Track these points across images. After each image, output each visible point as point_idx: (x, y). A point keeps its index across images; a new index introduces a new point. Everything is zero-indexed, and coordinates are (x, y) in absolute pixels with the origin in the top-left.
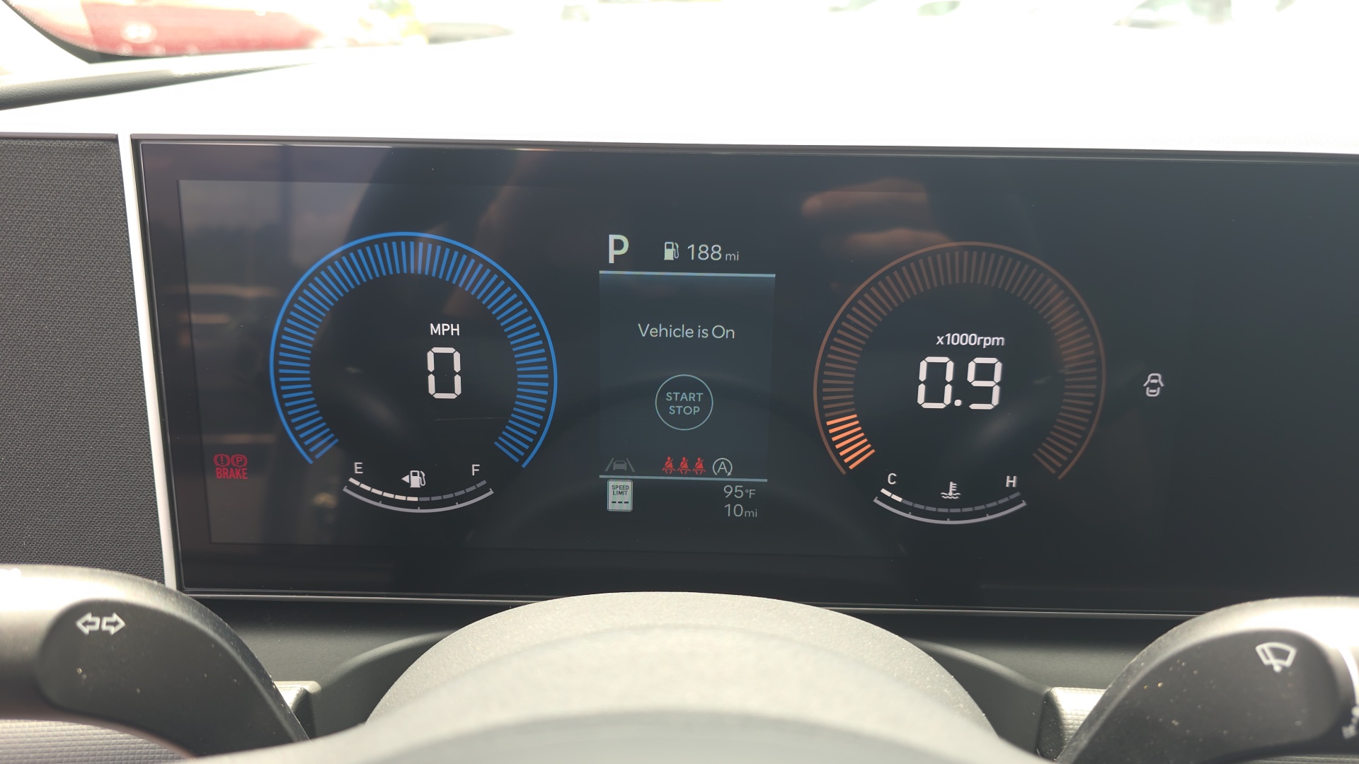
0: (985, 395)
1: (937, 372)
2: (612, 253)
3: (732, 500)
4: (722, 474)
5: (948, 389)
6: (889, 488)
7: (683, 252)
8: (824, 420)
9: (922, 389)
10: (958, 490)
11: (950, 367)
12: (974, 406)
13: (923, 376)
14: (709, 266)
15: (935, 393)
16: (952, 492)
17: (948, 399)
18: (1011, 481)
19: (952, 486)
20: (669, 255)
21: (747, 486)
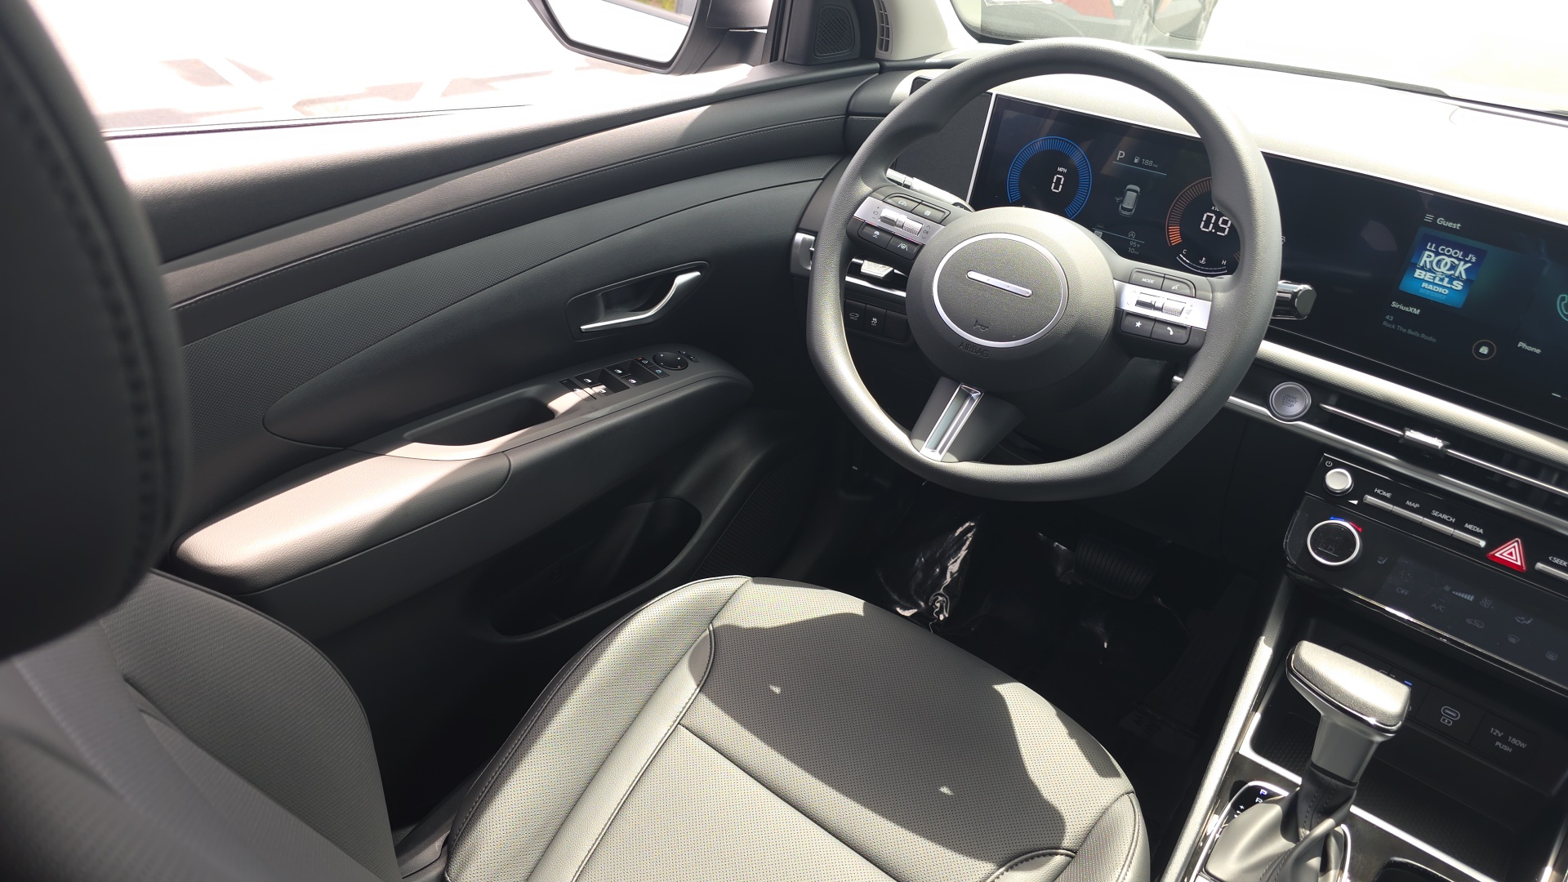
0: (1223, 230)
1: (1210, 218)
2: (1119, 156)
3: (1132, 247)
4: (1131, 237)
5: (1211, 225)
6: (1183, 255)
7: (1141, 161)
8: (1168, 226)
9: (1203, 223)
10: (1206, 261)
11: (1214, 217)
12: (1218, 233)
13: (1204, 219)
14: (1148, 167)
15: (1206, 226)
16: (1203, 261)
17: (1210, 229)
18: (1224, 262)
19: (1204, 259)
20: (1136, 161)
21: (1138, 243)
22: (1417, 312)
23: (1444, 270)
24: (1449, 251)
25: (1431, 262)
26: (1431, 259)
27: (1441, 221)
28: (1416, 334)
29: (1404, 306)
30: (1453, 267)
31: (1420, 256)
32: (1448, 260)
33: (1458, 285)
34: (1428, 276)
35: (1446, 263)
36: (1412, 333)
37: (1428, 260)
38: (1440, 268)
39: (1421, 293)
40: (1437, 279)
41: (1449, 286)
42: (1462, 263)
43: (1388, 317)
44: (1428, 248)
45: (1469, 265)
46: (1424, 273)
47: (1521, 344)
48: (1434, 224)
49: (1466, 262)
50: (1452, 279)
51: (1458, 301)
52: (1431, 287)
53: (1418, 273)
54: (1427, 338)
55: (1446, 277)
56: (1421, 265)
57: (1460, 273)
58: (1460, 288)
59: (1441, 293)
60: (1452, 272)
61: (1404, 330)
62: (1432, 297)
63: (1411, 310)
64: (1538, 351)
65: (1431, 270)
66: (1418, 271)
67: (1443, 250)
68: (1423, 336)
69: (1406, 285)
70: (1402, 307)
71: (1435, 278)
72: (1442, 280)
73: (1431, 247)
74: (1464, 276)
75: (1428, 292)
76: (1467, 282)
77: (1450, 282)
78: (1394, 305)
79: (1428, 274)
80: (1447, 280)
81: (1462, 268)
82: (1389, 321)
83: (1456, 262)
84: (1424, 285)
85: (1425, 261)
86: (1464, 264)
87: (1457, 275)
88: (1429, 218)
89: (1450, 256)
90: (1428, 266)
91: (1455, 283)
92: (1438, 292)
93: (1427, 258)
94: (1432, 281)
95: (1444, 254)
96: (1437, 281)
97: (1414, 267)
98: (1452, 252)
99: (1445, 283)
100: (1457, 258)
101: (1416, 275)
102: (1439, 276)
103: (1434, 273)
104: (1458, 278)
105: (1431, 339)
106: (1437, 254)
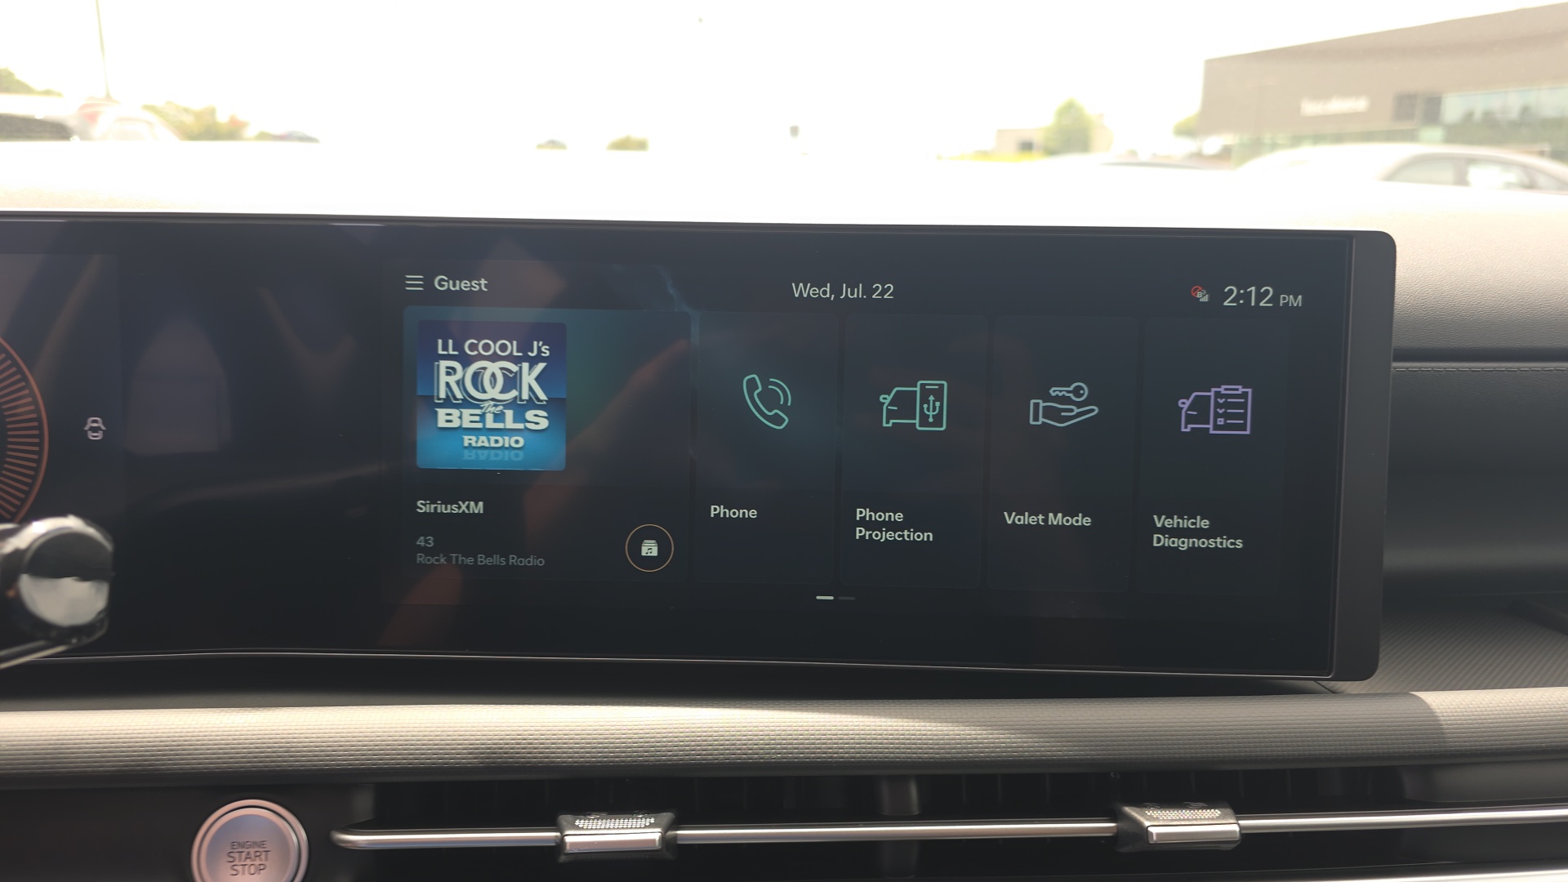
22: (478, 508)
23: (494, 393)
24: (486, 347)
25: (461, 383)
26: (459, 375)
27: (442, 283)
28: (497, 560)
29: (445, 502)
30: (512, 382)
31: (431, 377)
32: (494, 367)
33: (538, 420)
34: (468, 418)
35: (493, 375)
36: (488, 561)
37: (452, 380)
38: (484, 392)
39: (469, 461)
40: (489, 418)
41: (520, 426)
42: (525, 366)
43: (421, 542)
44: (441, 352)
45: (541, 366)
46: (455, 412)
47: (716, 510)
48: (430, 295)
49: (533, 362)
50: (520, 408)
51: (553, 456)
52: (483, 441)
53: (445, 417)
54: (525, 562)
55: (507, 406)
56: (443, 395)
57: (531, 389)
58: (544, 424)
59: (511, 448)
60: (514, 393)
61: (469, 561)
62: (496, 462)
63: (464, 507)
64: (753, 514)
65: (468, 403)
66: (442, 412)
67: (473, 347)
68: (513, 560)
69: (432, 454)
70: (442, 509)
71: (483, 417)
72: (499, 417)
73: (445, 348)
74: (542, 396)
75: (483, 455)
76: (553, 407)
77: (519, 417)
78: (424, 507)
79: (466, 412)
80: (509, 414)
81: (529, 377)
82: (427, 551)
83: (514, 368)
84: (468, 440)
85: (448, 384)
86: (531, 368)
87: (525, 396)
88: (414, 282)
89: (494, 358)
90: (459, 395)
91: (529, 415)
92: (503, 448)
93: (448, 377)
94: (480, 425)
95: (480, 357)
96: (490, 423)
97: (431, 404)
98: (495, 347)
99: (510, 423)
100: (510, 358)
101: (442, 423)
102: (490, 409)
103: (477, 406)
104: (532, 403)
105: (533, 561)
106: (466, 361)
